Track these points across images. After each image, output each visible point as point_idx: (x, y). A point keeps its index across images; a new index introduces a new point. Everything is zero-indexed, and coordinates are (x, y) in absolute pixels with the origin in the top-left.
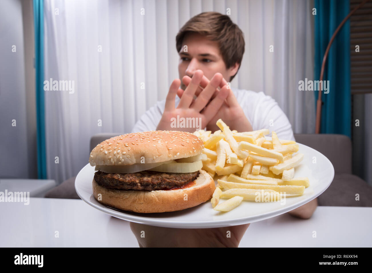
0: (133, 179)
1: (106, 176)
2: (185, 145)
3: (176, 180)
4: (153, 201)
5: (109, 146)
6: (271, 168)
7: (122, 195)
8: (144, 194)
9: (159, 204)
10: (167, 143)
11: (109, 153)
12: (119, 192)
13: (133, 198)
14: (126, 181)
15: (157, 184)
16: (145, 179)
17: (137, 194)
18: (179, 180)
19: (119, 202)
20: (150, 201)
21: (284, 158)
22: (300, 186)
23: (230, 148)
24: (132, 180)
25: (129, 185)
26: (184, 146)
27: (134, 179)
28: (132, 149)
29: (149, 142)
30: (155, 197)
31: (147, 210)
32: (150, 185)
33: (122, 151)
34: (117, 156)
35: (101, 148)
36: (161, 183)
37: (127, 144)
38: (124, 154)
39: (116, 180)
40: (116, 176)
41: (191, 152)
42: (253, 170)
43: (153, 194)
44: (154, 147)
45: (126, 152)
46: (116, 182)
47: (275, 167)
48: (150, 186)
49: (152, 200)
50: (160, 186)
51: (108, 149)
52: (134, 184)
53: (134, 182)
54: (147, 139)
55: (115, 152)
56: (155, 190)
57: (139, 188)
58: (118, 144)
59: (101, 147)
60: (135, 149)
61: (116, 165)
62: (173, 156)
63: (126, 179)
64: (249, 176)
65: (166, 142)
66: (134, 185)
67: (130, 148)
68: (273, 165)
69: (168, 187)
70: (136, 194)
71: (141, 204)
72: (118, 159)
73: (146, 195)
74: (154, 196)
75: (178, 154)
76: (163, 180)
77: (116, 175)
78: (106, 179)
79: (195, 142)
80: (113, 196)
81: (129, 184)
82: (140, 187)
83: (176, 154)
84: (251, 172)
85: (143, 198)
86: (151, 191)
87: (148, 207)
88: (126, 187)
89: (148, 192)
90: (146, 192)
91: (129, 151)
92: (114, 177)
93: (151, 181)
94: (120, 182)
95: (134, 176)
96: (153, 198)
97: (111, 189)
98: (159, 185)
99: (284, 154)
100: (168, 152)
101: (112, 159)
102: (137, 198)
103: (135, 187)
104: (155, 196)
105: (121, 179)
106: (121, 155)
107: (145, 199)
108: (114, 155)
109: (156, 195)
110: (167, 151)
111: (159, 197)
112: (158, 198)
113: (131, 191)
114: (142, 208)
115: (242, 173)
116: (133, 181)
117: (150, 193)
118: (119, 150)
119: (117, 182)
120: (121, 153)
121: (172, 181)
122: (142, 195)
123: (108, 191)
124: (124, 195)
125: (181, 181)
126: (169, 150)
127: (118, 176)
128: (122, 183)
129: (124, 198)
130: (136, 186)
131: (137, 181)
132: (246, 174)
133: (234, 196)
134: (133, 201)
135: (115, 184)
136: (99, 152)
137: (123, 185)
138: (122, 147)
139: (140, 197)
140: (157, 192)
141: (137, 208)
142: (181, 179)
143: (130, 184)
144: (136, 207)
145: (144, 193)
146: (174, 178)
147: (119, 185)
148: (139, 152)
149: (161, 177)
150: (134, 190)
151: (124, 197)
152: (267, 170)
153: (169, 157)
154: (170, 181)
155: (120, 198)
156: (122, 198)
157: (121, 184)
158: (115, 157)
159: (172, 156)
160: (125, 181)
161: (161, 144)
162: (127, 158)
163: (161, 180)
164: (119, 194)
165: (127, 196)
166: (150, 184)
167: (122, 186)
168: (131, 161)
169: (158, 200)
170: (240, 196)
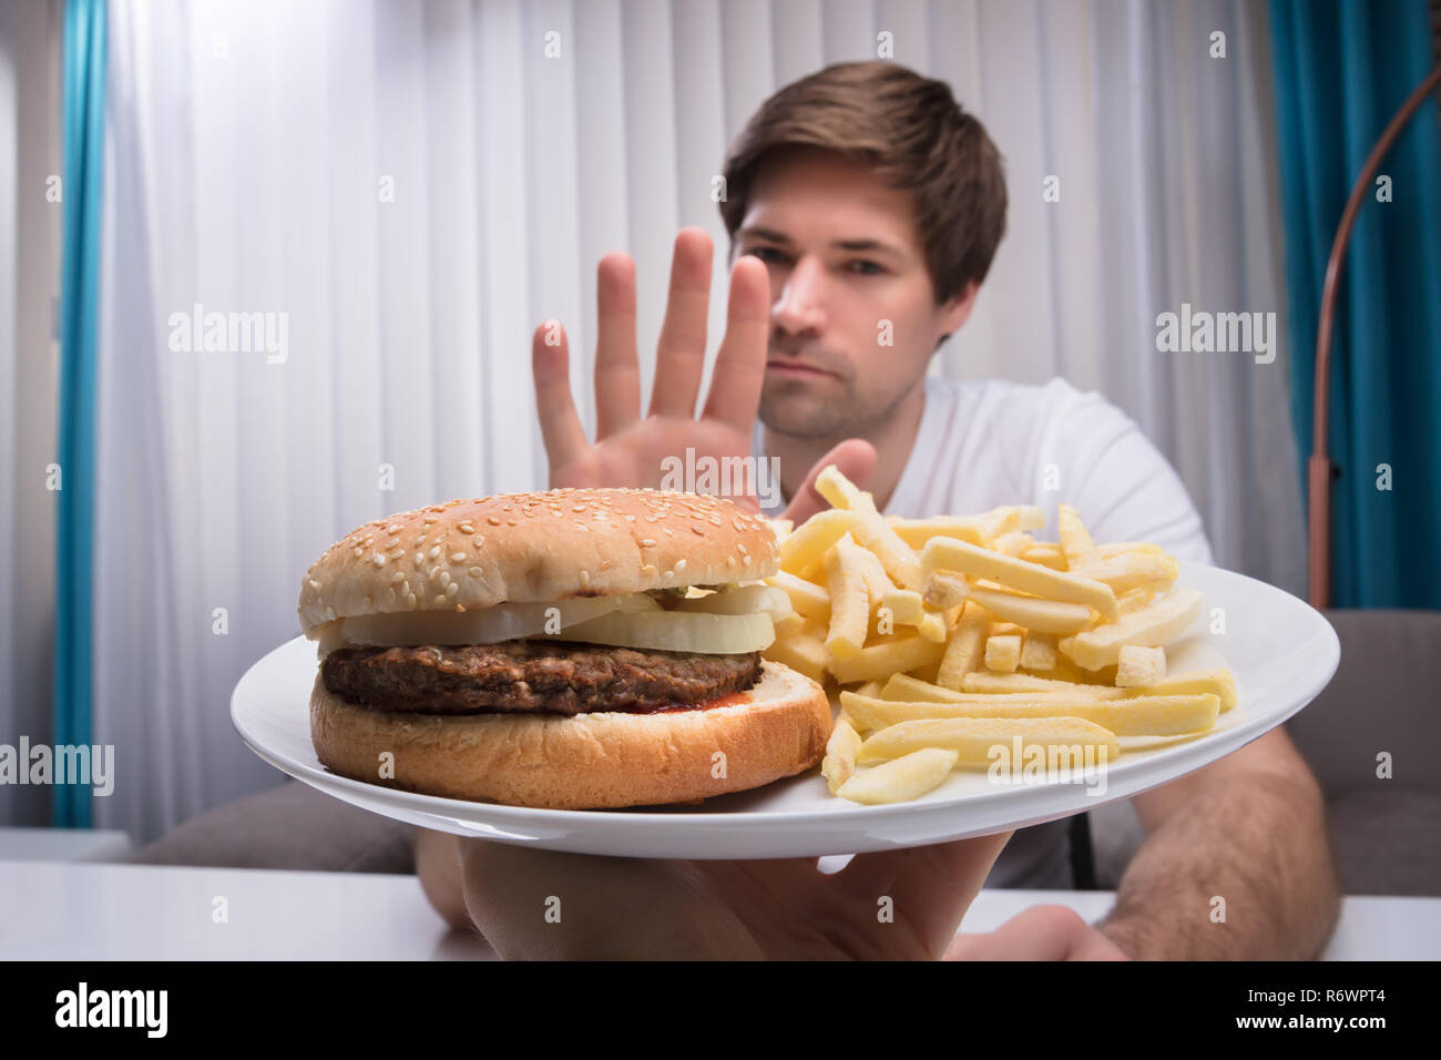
0: (497, 664)
1: (380, 657)
2: (707, 534)
3: (674, 675)
4: (583, 757)
5: (391, 535)
6: (1064, 645)
7: (450, 734)
8: (546, 726)
9: (609, 768)
10: (634, 522)
11: (395, 561)
12: (439, 720)
13: (497, 745)
14: (471, 672)
15: (599, 685)
16: (549, 663)
17: (515, 727)
18: (685, 678)
19: (438, 765)
20: (569, 757)
21: (1119, 604)
22: (1200, 694)
23: (884, 573)
24: (496, 667)
25: (483, 688)
26: (702, 535)
27: (501, 663)
28: (490, 540)
29: (561, 517)
30: (592, 738)
31: (556, 795)
32: (569, 689)
33: (450, 551)
34: (427, 570)
35: (353, 548)
36: (612, 682)
37: (470, 522)
38: (455, 564)
39: (426, 668)
40: (425, 653)
41: (732, 560)
42: (988, 653)
43: (583, 727)
44: (579, 532)
45: (466, 552)
46: (424, 679)
47: (1083, 637)
48: (570, 693)
49: (577, 752)
50: (609, 695)
51: (387, 546)
52: (502, 683)
53: (505, 674)
54: (549, 507)
55: (420, 556)
56: (589, 711)
57: (526, 700)
58: (427, 525)
59: (353, 544)
60: (501, 542)
61: (424, 606)
62: (661, 575)
63: (468, 666)
64: (972, 679)
65: (630, 518)
66: (504, 687)
67: (481, 539)
68: (1072, 629)
69: (642, 700)
70: (511, 728)
71: (530, 768)
72: (431, 582)
73: (552, 731)
74: (585, 733)
75: (682, 563)
76: (622, 671)
77: (424, 650)
78: (381, 671)
79: (745, 527)
80: (409, 743)
81: (481, 683)
82: (526, 695)
83: (671, 567)
84: (979, 665)
85: (540, 744)
86: (574, 714)
87: (562, 781)
88: (470, 696)
89: (560, 720)
90: (553, 720)
91: (478, 548)
92: (419, 658)
93: (574, 674)
94: (444, 676)
95: (500, 656)
96: (582, 741)
97: (400, 711)
98: (603, 691)
99: (1121, 587)
100: (642, 553)
101: (407, 583)
102: (518, 743)
103: (508, 695)
104: (590, 733)
105: (447, 663)
106: (445, 565)
107: (548, 749)
108: (417, 568)
109: (596, 732)
110: (637, 552)
111: (609, 739)
112: (604, 744)
113: (489, 716)
114: (534, 786)
115: (944, 668)
116: (499, 674)
117: (567, 723)
118: (435, 545)
119: (429, 676)
120: (443, 557)
121: (660, 675)
122: (535, 730)
123: (390, 722)
124: (458, 735)
125: (692, 680)
126: (642, 546)
127: (436, 654)
128: (453, 681)
129: (461, 747)
130: (509, 691)
131: (517, 672)
132: (959, 673)
133: (920, 748)
134: (500, 760)
135: (420, 687)
136: (349, 562)
137: (455, 688)
138: (448, 535)
139: (527, 739)
140: (598, 720)
141: (514, 789)
142: (692, 673)
143: (487, 682)
144: (512, 783)
145: (543, 724)
146: (667, 668)
147: (437, 689)
148: (523, 553)
149: (612, 661)
150: (503, 711)
151: (456, 744)
152: (1047, 654)
153: (644, 575)
154: (649, 676)
155: (444, 749)
156: (450, 749)
157: (447, 684)
158: (420, 575)
159: (657, 573)
160: (463, 673)
161: (609, 523)
162: (471, 579)
163: (613, 670)
164: (436, 729)
165: (471, 739)
166: (569, 685)
167: (449, 694)
168: (488, 589)
169: (606, 752)
170: (945, 746)
